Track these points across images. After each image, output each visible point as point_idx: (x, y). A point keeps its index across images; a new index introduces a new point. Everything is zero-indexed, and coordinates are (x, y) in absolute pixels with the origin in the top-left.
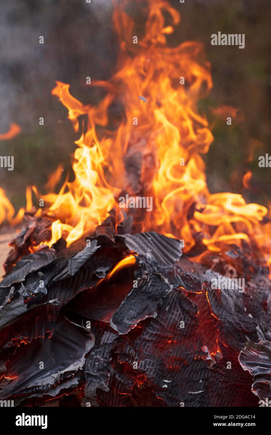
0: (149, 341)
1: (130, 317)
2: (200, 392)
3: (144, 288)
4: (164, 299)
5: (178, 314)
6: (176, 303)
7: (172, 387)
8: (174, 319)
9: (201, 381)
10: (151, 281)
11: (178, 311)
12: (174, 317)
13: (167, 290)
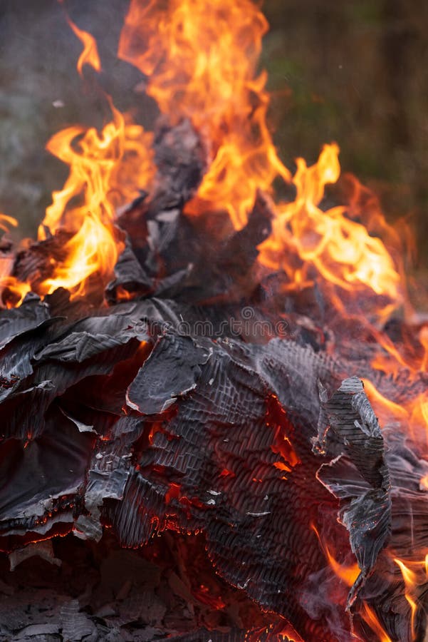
0: (191, 422)
1: (155, 390)
2: (265, 513)
3: (170, 352)
4: (202, 367)
5: (230, 388)
6: (223, 375)
7: (223, 503)
8: (225, 396)
9: (267, 498)
10: (178, 342)
11: (228, 385)
12: (224, 392)
13: (205, 355)
